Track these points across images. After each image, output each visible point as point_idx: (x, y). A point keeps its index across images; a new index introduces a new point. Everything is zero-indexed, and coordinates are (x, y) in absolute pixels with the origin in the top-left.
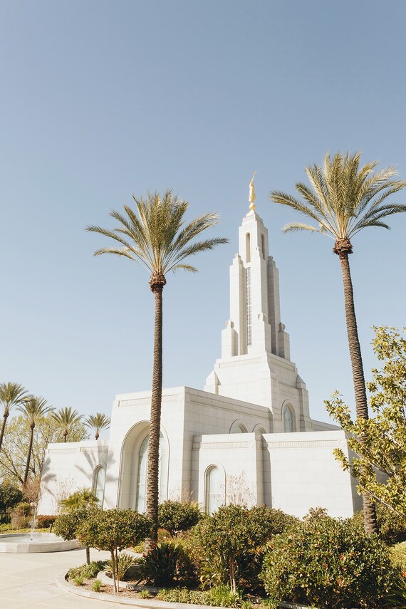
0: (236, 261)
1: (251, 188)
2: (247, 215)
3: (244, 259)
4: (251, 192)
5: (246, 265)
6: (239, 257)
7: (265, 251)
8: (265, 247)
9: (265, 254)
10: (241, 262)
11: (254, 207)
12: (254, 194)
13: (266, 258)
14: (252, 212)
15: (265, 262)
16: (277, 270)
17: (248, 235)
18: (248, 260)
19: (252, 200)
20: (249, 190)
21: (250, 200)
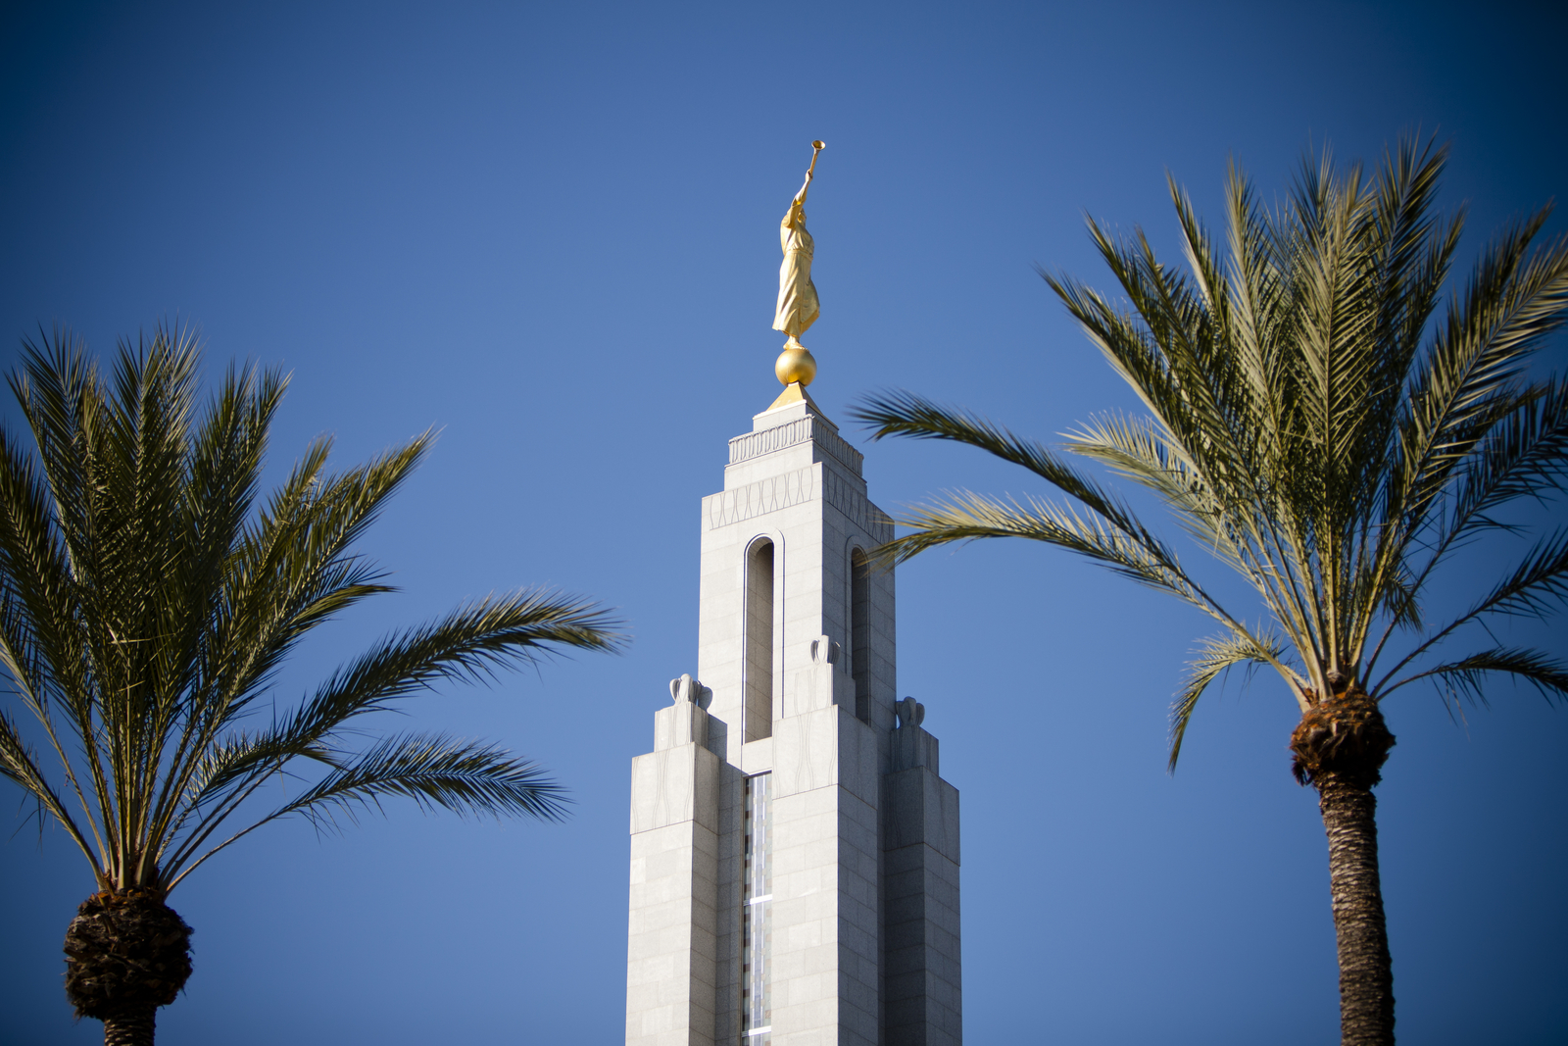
0: (674, 723)
1: (789, 242)
2: (761, 421)
3: (728, 706)
4: (787, 272)
5: (742, 755)
6: (700, 696)
7: (876, 666)
8: (875, 641)
9: (876, 688)
10: (709, 735)
11: (803, 376)
12: (806, 284)
13: (878, 713)
14: (791, 405)
15: (870, 738)
16: (949, 796)
17: (762, 554)
18: (760, 725)
19: (797, 325)
20: (781, 256)
21: (780, 322)
